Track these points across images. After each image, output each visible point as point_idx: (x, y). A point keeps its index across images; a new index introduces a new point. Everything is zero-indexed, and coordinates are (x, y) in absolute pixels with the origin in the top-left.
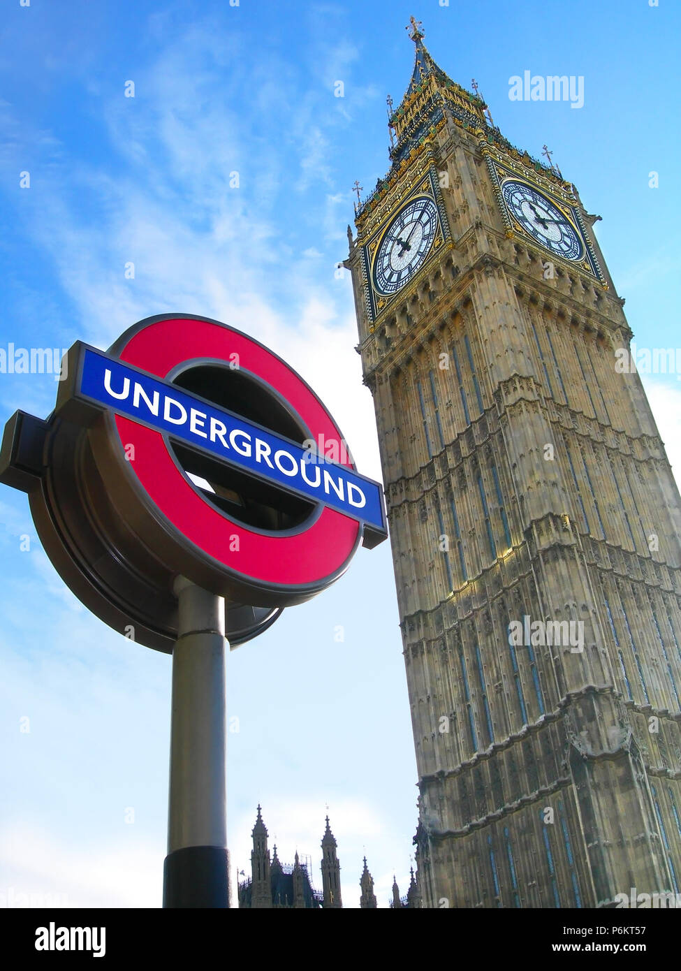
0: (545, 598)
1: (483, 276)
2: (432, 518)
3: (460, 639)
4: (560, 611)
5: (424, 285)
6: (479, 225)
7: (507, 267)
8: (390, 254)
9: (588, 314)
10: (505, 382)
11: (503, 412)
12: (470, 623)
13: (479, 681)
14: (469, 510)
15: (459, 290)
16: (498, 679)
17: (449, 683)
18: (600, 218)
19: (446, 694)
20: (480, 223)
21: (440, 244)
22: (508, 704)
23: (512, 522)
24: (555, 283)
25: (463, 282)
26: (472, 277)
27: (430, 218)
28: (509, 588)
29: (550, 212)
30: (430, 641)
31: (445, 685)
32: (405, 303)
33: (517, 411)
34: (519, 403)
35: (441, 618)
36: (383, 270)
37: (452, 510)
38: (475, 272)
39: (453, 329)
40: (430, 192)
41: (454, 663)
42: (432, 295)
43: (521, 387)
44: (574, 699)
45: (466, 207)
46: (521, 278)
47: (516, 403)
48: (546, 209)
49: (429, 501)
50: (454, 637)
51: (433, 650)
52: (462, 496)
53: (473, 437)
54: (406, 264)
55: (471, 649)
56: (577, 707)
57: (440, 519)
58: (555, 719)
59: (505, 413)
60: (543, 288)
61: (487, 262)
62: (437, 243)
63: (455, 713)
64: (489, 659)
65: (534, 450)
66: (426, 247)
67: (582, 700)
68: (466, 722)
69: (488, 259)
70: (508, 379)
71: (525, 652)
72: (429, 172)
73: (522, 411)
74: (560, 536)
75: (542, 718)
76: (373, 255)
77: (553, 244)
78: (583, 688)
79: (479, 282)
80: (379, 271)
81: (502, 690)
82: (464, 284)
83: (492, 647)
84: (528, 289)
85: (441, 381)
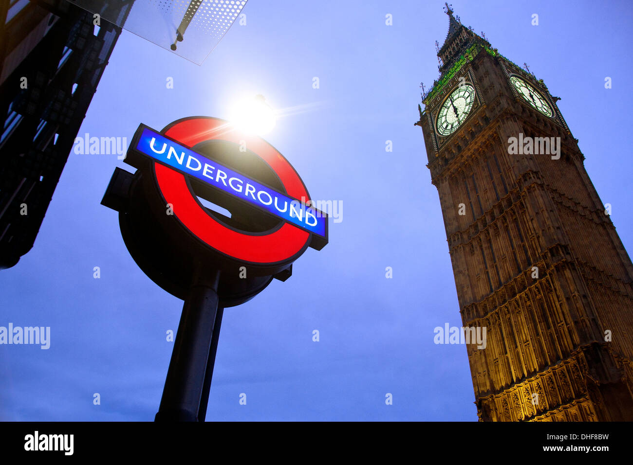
0: (558, 291)
1: (505, 121)
2: (477, 252)
3: (499, 318)
4: (569, 299)
6: (501, 95)
7: (518, 116)
8: (446, 115)
10: (523, 175)
11: (522, 190)
12: (506, 309)
13: (514, 342)
14: (501, 247)
15: (491, 129)
16: (527, 340)
17: (493, 344)
18: (560, 99)
20: (502, 93)
23: (531, 251)
26: (498, 122)
27: (470, 94)
30: (480, 320)
32: (457, 139)
34: (533, 185)
35: (487, 308)
36: (442, 124)
37: (491, 247)
38: (500, 119)
39: (486, 151)
40: (470, 80)
41: (496, 333)
42: (473, 134)
43: (534, 177)
44: (585, 349)
45: (492, 86)
46: (525, 122)
47: (531, 185)
49: (475, 243)
50: (496, 317)
52: (497, 239)
53: (502, 207)
54: (457, 119)
55: (507, 324)
56: (587, 354)
57: (483, 253)
62: (476, 106)
63: (498, 361)
64: (520, 329)
65: (544, 209)
66: (469, 109)
68: (506, 366)
69: (508, 112)
70: (525, 173)
71: (544, 325)
72: (469, 70)
73: (535, 189)
76: (435, 116)
77: (538, 108)
79: (503, 124)
80: (439, 124)
81: (529, 347)
82: (493, 126)
85: (480, 179)
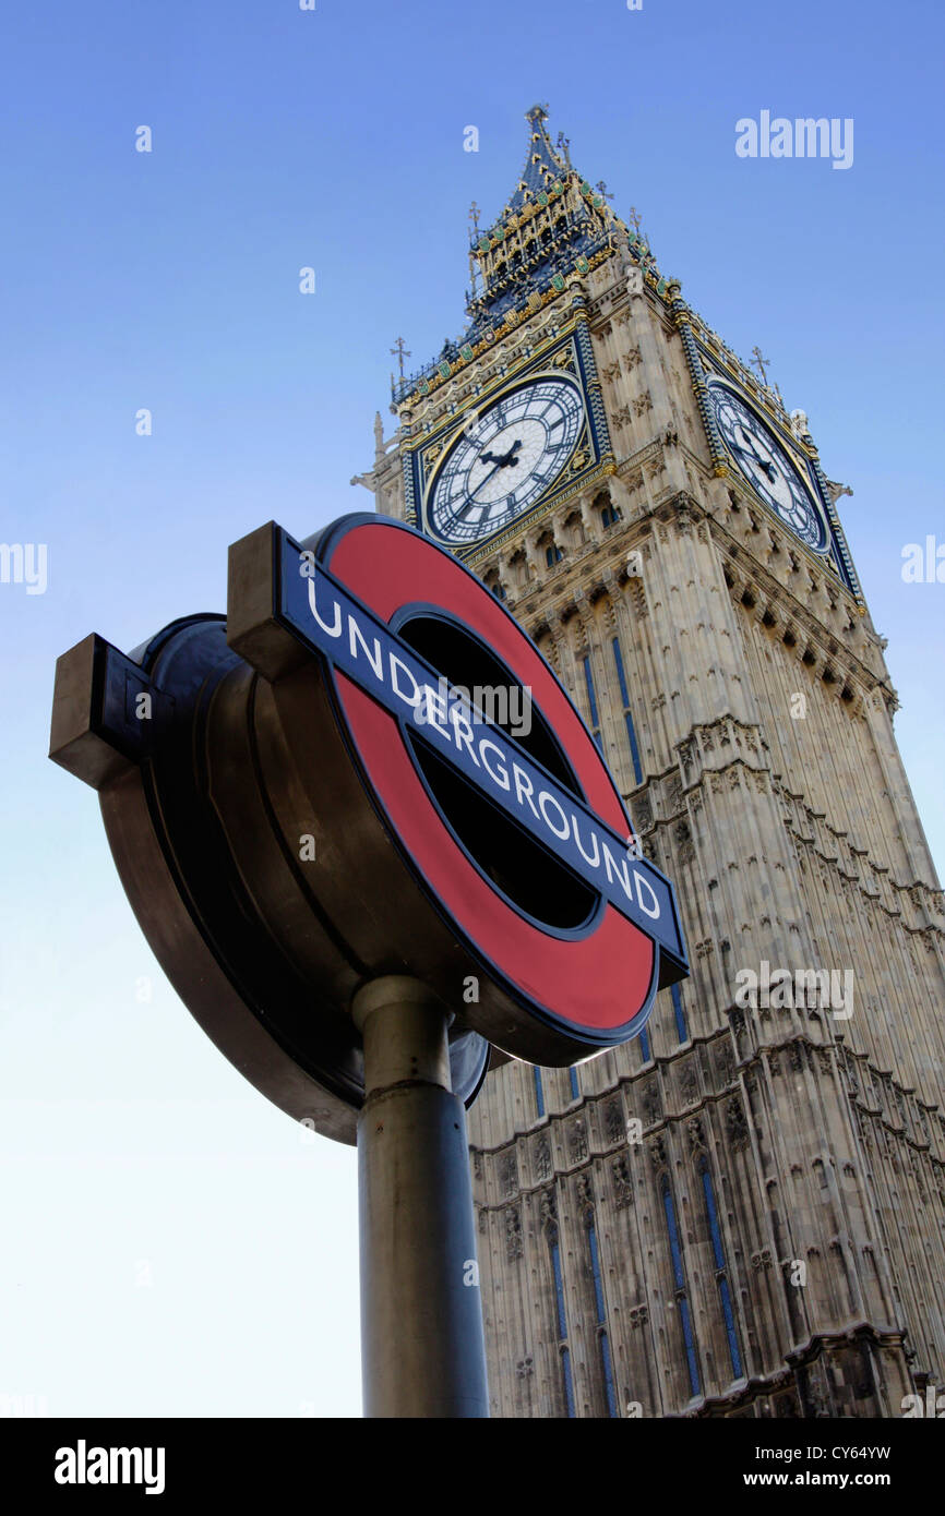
0: (766, 1143)
1: (671, 530)
3: (553, 1211)
4: (800, 1170)
5: (540, 533)
6: (672, 440)
7: (714, 525)
8: (468, 471)
9: (833, 649)
10: (705, 727)
11: (694, 781)
12: (580, 1179)
13: (594, 1300)
15: (615, 551)
16: (639, 1299)
17: (521, 1297)
18: (849, 492)
19: (513, 1320)
20: (676, 437)
21: (583, 465)
22: (659, 1353)
23: (693, 991)
24: (786, 576)
25: (627, 537)
26: (646, 530)
27: (565, 417)
28: (677, 1119)
29: (774, 455)
30: (485, 1210)
31: (511, 1302)
32: (496, 561)
33: (726, 782)
34: (732, 769)
35: (513, 1167)
36: (451, 498)
38: (655, 523)
39: (590, 623)
40: (571, 369)
41: (538, 1259)
42: (553, 555)
43: (737, 740)
44: (829, 1349)
45: (646, 403)
46: (733, 552)
47: (726, 768)
48: (770, 449)
50: (541, 1206)
51: (493, 1228)
54: (504, 493)
55: (580, 1234)
56: (833, 1365)
58: (770, 1390)
59: (700, 784)
60: (767, 580)
61: (683, 507)
62: (578, 462)
63: (529, 1362)
64: (621, 1256)
65: (759, 858)
66: (552, 466)
67: (844, 1351)
68: (556, 1383)
69: (686, 502)
70: (711, 721)
71: (705, 1249)
72: (574, 333)
73: (737, 784)
74: (804, 1026)
75: (740, 1385)
76: (431, 469)
77: (780, 510)
78: (848, 1326)
79: (662, 541)
80: (439, 498)
81: (645, 1321)
82: (626, 543)
83: (629, 1234)
84: (743, 575)
